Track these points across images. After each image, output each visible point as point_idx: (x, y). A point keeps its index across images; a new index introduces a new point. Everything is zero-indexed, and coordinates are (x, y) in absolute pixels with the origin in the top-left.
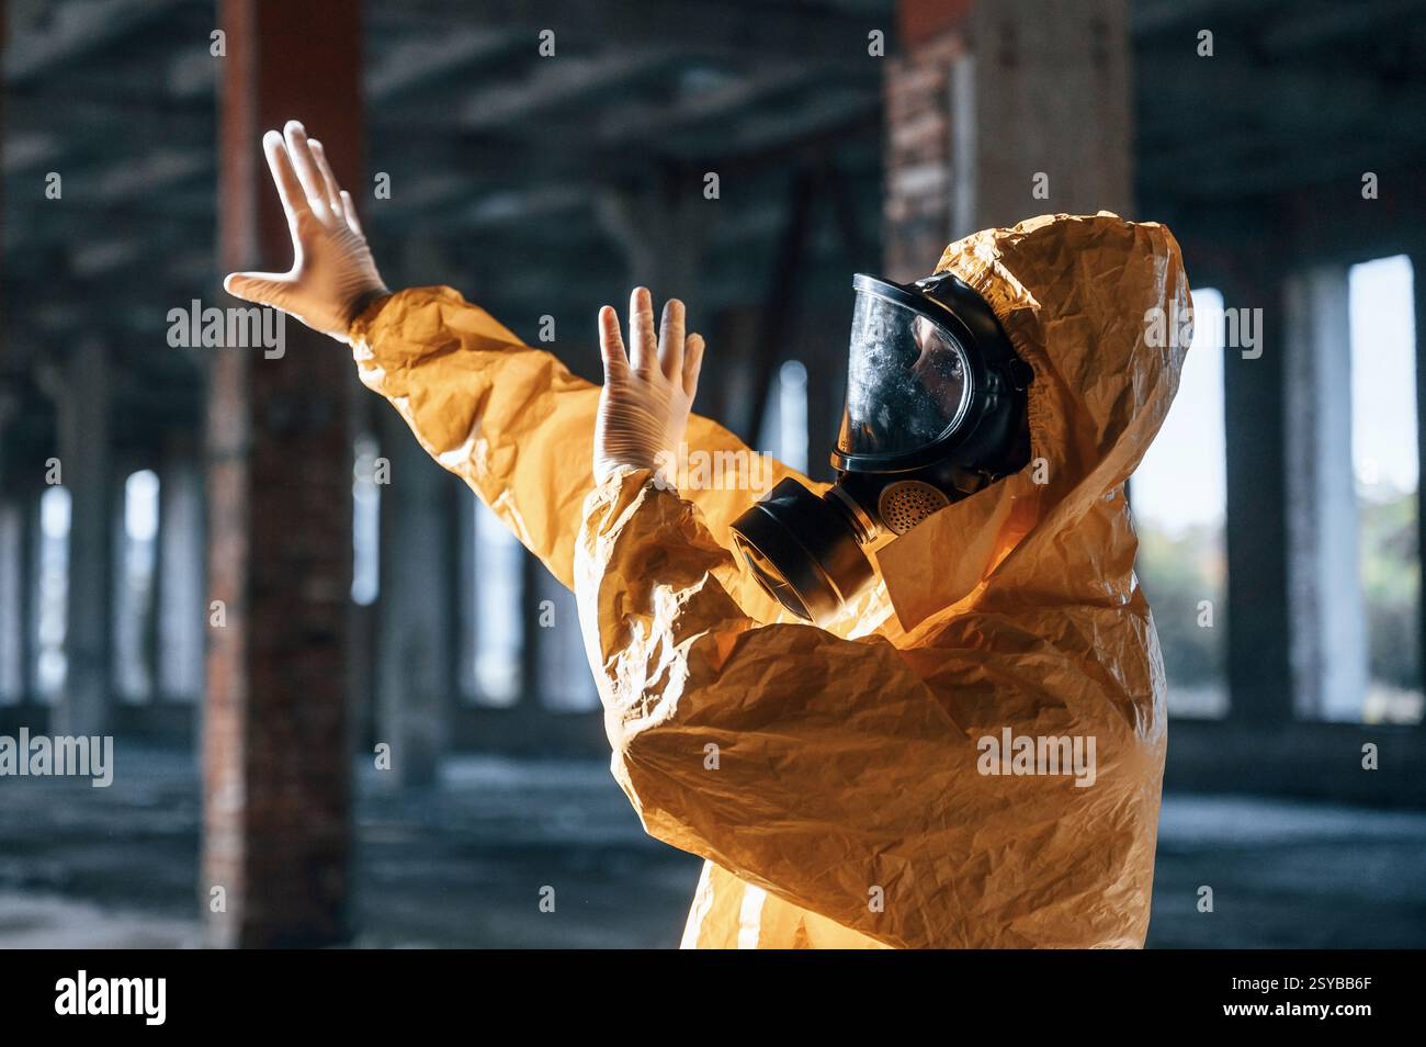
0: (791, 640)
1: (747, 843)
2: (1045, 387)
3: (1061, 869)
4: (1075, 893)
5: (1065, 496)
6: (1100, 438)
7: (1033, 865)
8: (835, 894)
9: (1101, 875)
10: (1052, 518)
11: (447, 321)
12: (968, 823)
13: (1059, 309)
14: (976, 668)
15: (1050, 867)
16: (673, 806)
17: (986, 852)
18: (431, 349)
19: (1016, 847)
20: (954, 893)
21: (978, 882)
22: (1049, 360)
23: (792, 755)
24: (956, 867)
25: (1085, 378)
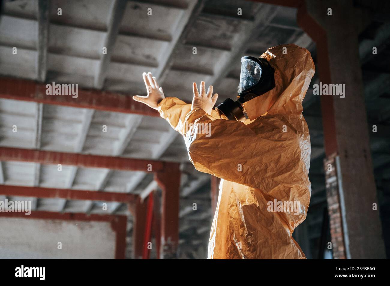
0: (220, 122)
1: (215, 167)
2: (277, 72)
3: (284, 167)
4: (288, 172)
5: (282, 93)
6: (289, 81)
7: (277, 166)
8: (235, 176)
9: (293, 168)
10: (280, 97)
11: (174, 101)
12: (261, 156)
13: (280, 57)
14: (261, 123)
15: (282, 166)
16: (199, 161)
17: (266, 163)
18: (171, 106)
19: (273, 161)
20: (260, 172)
21: (265, 170)
22: (277, 66)
23: (221, 144)
24: (260, 167)
25: (285, 69)
